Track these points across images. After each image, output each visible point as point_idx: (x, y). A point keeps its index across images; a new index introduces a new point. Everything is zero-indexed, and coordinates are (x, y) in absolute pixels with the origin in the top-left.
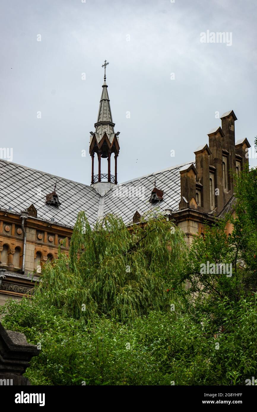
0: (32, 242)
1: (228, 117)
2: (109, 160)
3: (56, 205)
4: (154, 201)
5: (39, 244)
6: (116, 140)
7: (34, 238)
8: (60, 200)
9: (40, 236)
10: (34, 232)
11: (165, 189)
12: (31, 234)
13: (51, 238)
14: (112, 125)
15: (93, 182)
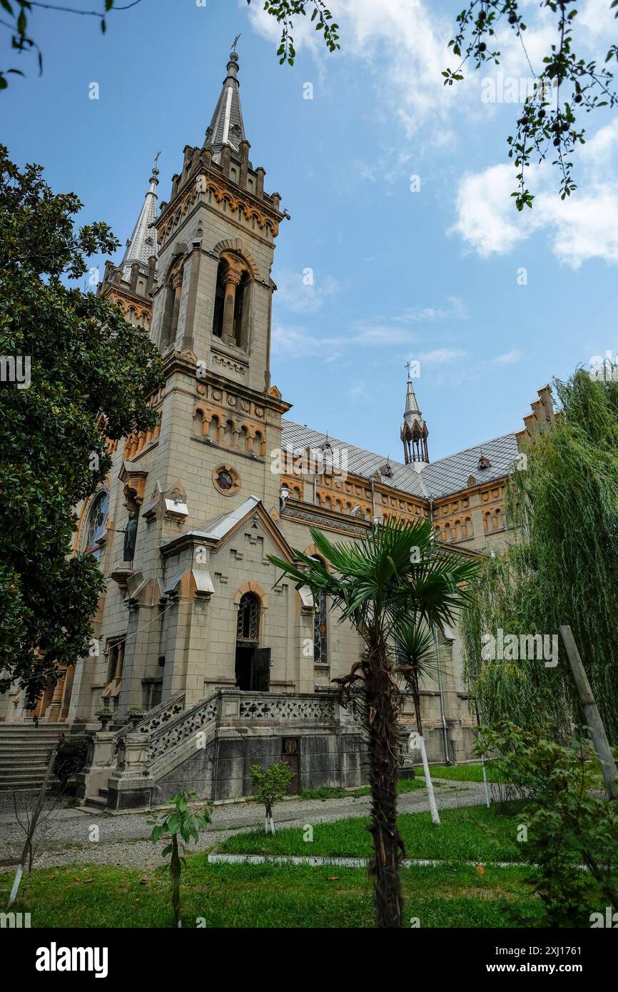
0: (380, 505)
1: (545, 389)
2: (417, 444)
3: (389, 476)
4: (482, 468)
5: (385, 507)
6: (425, 425)
7: (381, 502)
8: (393, 470)
9: (385, 500)
10: (380, 495)
11: (489, 458)
12: (377, 497)
13: (394, 502)
14: (420, 414)
15: (407, 463)
